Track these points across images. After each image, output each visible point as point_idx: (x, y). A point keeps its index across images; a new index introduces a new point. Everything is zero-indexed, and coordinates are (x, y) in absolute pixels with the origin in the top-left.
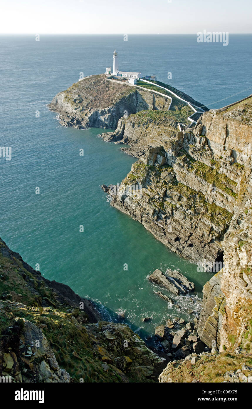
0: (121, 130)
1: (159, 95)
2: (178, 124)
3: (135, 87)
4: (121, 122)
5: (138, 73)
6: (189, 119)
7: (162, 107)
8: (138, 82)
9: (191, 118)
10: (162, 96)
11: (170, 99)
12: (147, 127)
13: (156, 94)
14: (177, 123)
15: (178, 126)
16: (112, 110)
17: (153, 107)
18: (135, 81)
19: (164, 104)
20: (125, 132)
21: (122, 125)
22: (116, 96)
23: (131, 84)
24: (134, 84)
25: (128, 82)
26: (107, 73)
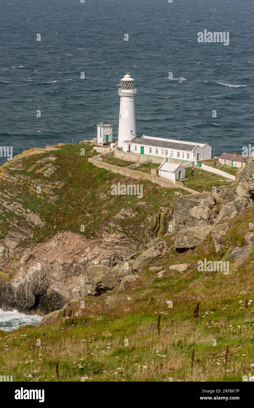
22: (116, 217)
23: (166, 181)
24: (177, 180)
25: (157, 173)
26: (100, 140)
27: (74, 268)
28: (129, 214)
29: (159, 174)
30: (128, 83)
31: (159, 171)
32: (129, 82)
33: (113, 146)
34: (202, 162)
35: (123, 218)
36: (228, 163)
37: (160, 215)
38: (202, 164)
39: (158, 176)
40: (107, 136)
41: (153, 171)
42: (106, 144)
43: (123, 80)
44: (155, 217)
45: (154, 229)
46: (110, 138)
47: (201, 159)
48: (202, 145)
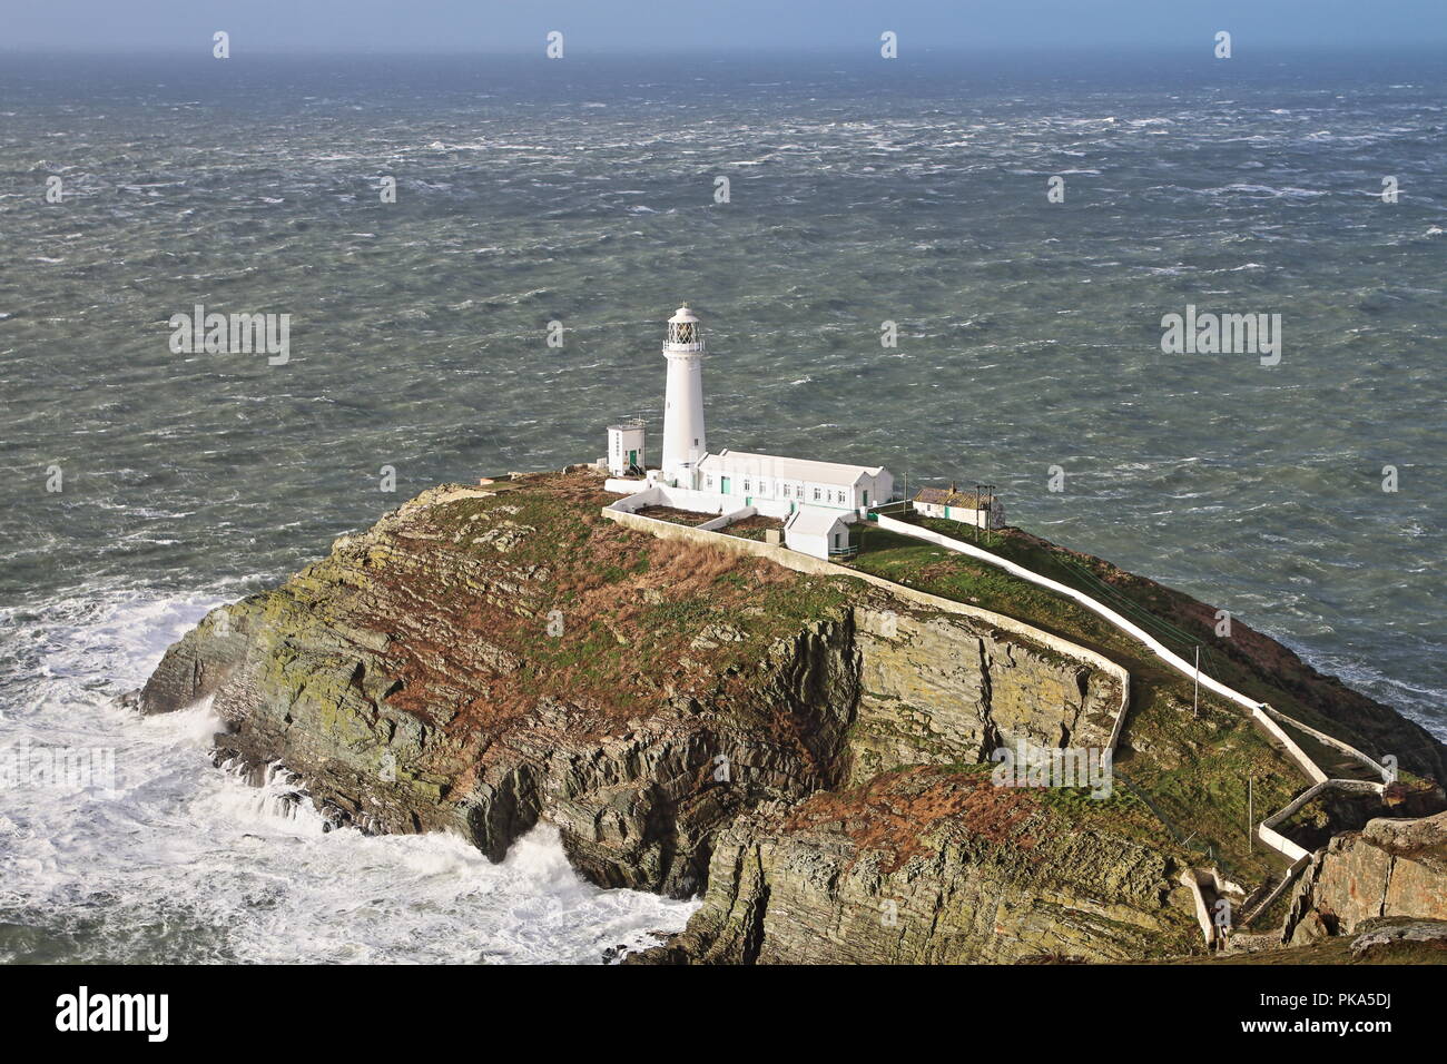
0: (739, 912)
1: (1033, 648)
2: (1186, 879)
3: (836, 577)
4: (736, 854)
5: (855, 472)
6: (1268, 836)
7: (1059, 733)
8: (859, 541)
9: (1284, 829)
10: (1052, 656)
11: (1115, 681)
12: (940, 899)
13: (1001, 635)
14: (1171, 868)
15: (1180, 892)
16: (657, 752)
17: (980, 738)
18: (835, 539)
19: (1072, 713)
20: (769, 928)
21: (745, 875)
22: (693, 645)
23: (807, 558)
24: (830, 554)
25: (782, 538)
26: (617, 462)
27: (603, 767)
28: (726, 638)
29: (787, 541)
30: (687, 327)
31: (787, 535)
32: (688, 325)
33: (655, 478)
34: (877, 510)
35: (713, 645)
36: (936, 511)
37: (804, 637)
38: (880, 516)
39: (785, 546)
40: (633, 452)
41: (772, 535)
42: (634, 472)
43: (674, 320)
44: (793, 642)
45: (792, 670)
46: (639, 458)
47: (875, 504)
48: (874, 471)
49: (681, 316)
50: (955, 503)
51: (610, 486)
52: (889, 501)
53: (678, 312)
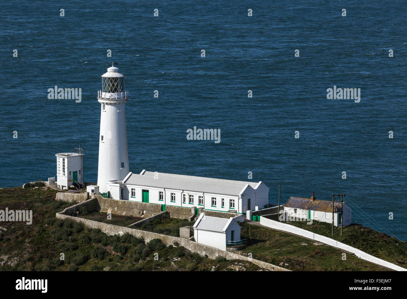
24: (228, 246)
25: (192, 234)
26: (62, 180)
29: (195, 236)
30: (115, 81)
31: (195, 231)
32: (116, 79)
33: (93, 191)
34: (258, 213)
36: (301, 214)
38: (261, 218)
39: (193, 240)
40: (75, 173)
41: (184, 231)
42: (77, 187)
43: (105, 75)
46: (79, 177)
47: (257, 209)
48: (256, 186)
49: (111, 73)
50: (316, 208)
51: (60, 196)
52: (266, 207)
53: (109, 69)
